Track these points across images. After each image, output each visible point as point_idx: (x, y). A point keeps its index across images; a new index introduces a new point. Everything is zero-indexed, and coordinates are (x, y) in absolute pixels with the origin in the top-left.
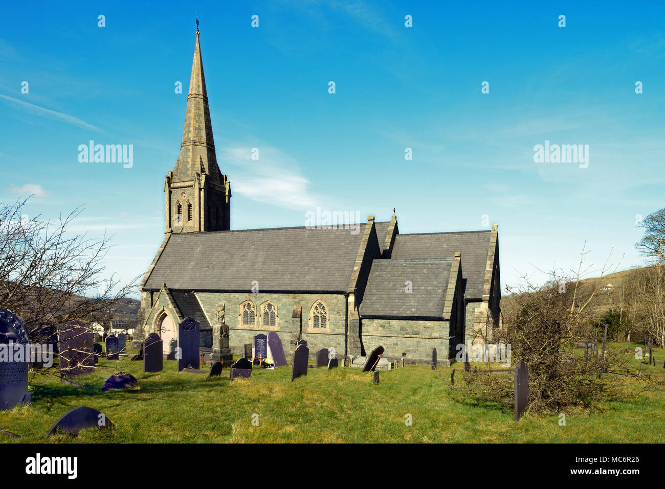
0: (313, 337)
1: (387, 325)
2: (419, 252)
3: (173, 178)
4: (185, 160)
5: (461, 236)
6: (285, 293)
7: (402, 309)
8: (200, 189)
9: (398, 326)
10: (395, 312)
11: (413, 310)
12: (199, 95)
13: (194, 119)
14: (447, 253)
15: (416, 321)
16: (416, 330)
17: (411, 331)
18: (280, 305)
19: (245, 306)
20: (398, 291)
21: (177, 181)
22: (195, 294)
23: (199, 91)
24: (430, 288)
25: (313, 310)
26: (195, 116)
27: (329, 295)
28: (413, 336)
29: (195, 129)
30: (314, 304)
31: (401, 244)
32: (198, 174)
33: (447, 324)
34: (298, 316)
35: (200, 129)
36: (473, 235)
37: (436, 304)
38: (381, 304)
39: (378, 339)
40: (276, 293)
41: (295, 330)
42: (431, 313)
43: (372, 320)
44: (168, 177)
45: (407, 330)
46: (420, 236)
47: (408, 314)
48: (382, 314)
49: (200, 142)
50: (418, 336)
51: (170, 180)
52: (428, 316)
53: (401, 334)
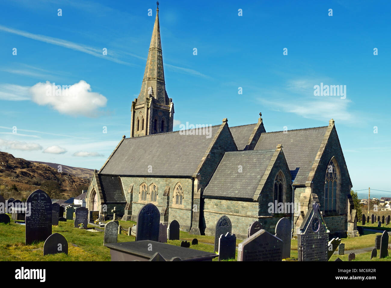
0: (175, 211)
1: (219, 204)
2: (272, 146)
3: (137, 102)
4: (143, 91)
5: (305, 132)
6: (162, 177)
7: (230, 191)
8: (148, 109)
9: (225, 205)
10: (225, 193)
11: (237, 192)
12: (155, 48)
13: (150, 64)
14: (291, 146)
15: (237, 202)
16: (237, 208)
17: (233, 209)
18: (159, 186)
19: (143, 187)
20: (232, 176)
21: (138, 104)
22: (121, 178)
23: (155, 46)
24: (254, 174)
25: (175, 190)
26: (151, 62)
27: (184, 179)
28: (235, 214)
29: (151, 70)
30: (176, 186)
31: (263, 140)
32: (147, 99)
33: (257, 205)
34: (167, 195)
35: (153, 70)
36: (315, 130)
37: (252, 188)
38: (219, 187)
39: (214, 215)
40: (157, 177)
41: (164, 205)
42: (247, 195)
43: (210, 199)
44: (133, 102)
45: (231, 209)
46: (277, 134)
47: (232, 195)
48: (216, 195)
49: (152, 78)
50: (237, 214)
51: (134, 104)
52: (244, 197)
53: (227, 212)
